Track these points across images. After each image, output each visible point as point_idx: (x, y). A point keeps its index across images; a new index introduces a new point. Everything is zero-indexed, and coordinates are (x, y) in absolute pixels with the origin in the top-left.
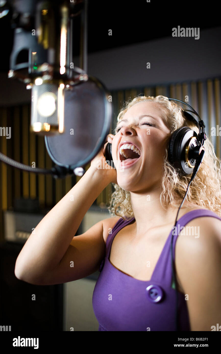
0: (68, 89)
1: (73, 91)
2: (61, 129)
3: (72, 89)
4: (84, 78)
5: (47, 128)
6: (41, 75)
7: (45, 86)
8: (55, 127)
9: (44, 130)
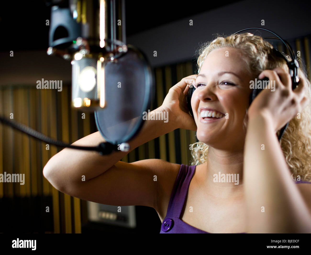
0: (112, 62)
1: (118, 64)
2: (102, 104)
3: (116, 61)
4: (124, 49)
5: (88, 103)
6: (78, 50)
7: (84, 61)
8: (95, 102)
9: (84, 105)
